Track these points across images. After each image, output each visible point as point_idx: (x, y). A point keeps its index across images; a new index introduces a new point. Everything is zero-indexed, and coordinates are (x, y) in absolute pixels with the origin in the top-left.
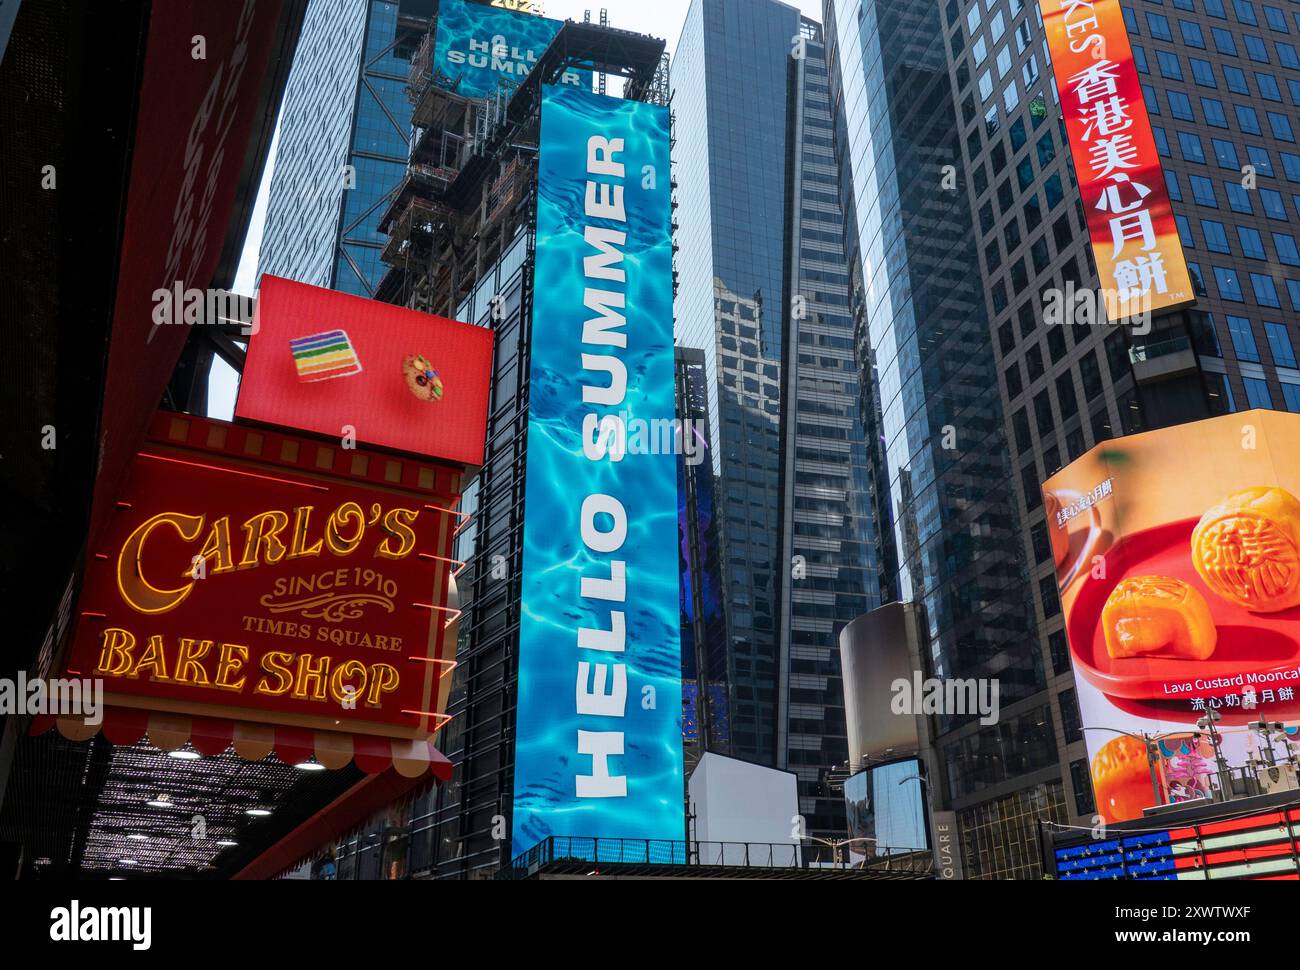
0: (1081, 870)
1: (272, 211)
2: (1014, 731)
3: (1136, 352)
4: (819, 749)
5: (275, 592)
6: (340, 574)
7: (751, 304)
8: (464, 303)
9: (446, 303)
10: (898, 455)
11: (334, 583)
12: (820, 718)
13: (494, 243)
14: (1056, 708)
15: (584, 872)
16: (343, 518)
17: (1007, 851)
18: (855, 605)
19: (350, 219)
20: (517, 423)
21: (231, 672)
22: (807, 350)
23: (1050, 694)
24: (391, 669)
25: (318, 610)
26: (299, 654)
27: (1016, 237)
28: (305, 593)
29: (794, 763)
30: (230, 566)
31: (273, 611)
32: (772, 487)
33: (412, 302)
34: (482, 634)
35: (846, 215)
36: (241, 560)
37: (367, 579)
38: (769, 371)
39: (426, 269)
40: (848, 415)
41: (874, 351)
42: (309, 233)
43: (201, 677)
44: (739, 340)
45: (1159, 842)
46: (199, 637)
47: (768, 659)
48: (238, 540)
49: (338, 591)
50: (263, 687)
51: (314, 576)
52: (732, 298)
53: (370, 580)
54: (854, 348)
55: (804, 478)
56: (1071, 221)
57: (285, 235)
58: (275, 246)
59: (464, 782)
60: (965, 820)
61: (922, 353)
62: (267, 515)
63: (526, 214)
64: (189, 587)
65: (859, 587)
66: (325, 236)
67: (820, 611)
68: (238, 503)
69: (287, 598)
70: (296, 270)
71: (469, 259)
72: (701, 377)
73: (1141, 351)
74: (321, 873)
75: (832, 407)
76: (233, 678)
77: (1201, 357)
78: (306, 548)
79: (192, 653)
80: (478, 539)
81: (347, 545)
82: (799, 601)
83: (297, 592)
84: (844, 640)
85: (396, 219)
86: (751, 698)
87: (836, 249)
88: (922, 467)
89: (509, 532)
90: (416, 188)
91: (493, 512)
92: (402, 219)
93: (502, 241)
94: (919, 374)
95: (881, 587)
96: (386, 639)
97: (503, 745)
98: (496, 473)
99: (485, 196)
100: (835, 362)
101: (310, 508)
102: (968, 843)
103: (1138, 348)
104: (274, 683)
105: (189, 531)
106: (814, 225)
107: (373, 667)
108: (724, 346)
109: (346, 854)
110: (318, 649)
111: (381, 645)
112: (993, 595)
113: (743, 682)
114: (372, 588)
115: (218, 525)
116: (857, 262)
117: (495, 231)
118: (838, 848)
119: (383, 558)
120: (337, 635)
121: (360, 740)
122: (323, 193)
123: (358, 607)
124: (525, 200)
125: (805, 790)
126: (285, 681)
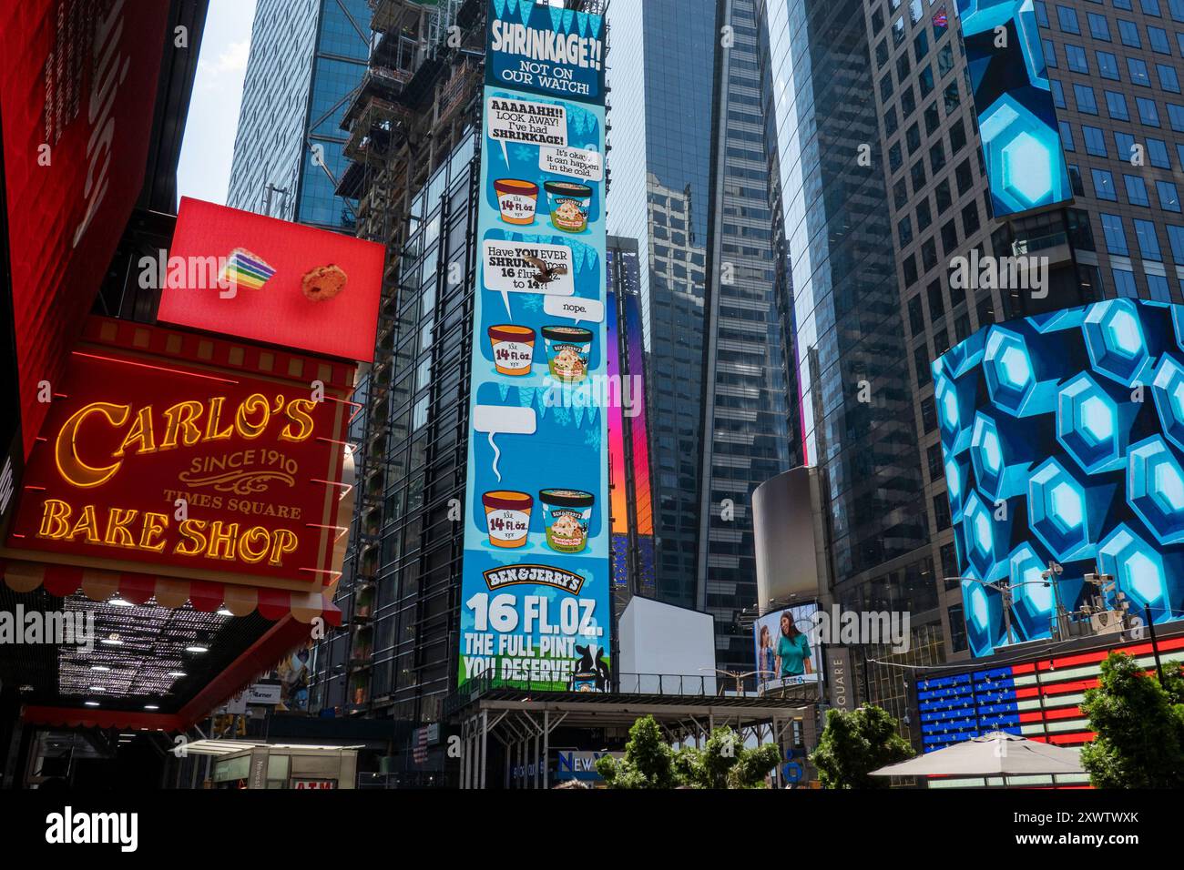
0: (938, 699)
1: (246, 106)
2: (901, 578)
3: (1018, 246)
4: (734, 593)
5: (192, 470)
6: (248, 455)
7: (680, 197)
8: (419, 195)
9: (402, 196)
10: (807, 335)
11: (243, 462)
12: (735, 567)
13: (445, 141)
14: (937, 560)
15: (519, 699)
16: (250, 406)
17: (893, 682)
18: (769, 468)
19: (316, 116)
20: (465, 305)
21: (153, 536)
22: (730, 240)
23: (933, 548)
24: (291, 533)
25: (229, 484)
26: (211, 522)
27: (915, 141)
28: (217, 471)
29: (712, 606)
30: (153, 448)
31: (190, 485)
32: (696, 363)
33: (372, 194)
34: (433, 493)
35: (767, 118)
36: (162, 443)
37: (271, 458)
38: (696, 259)
39: (384, 163)
40: (766, 299)
41: (789, 242)
42: (279, 129)
43: (127, 540)
44: (670, 231)
45: (1004, 675)
46: (126, 507)
47: (691, 515)
48: (160, 426)
49: (246, 469)
50: (181, 549)
51: (225, 457)
52: (663, 191)
53: (273, 460)
54: (772, 239)
55: (724, 356)
56: (965, 126)
57: (258, 130)
58: (249, 140)
59: (418, 621)
60: (857, 655)
61: (830, 244)
62: (185, 404)
63: (474, 115)
64: (118, 465)
65: (773, 452)
66: (294, 132)
67: (738, 474)
68: (160, 394)
69: (202, 475)
70: (268, 163)
71: (423, 155)
72: (635, 263)
73: (1023, 245)
74: (296, 698)
75: (752, 292)
76: (155, 541)
77: (1076, 251)
78: (219, 432)
79: (119, 522)
80: (430, 409)
81: (254, 431)
82: (720, 465)
83: (211, 469)
84: (756, 499)
85: (357, 117)
86: (676, 550)
87: (757, 148)
88: (828, 348)
89: (458, 403)
90: (374, 89)
91: (444, 385)
92: (362, 118)
93: (453, 139)
94: (827, 264)
95: (790, 452)
96: (287, 509)
97: (451, 589)
98: (448, 349)
99: (437, 97)
100: (755, 252)
101: (222, 399)
102: (859, 675)
103: (1020, 243)
104: (190, 545)
105: (117, 417)
106: (739, 126)
107: (275, 532)
108: (655, 236)
109: (316, 683)
110: (228, 517)
111: (283, 514)
112: (888, 460)
113: (669, 535)
114: (276, 467)
115: (142, 413)
116: (775, 162)
117: (447, 130)
118: (741, 679)
119: (286, 441)
120: (245, 505)
121: (264, 592)
122: (291, 91)
123: (263, 482)
124: (472, 102)
125: (720, 629)
126: (199, 543)
